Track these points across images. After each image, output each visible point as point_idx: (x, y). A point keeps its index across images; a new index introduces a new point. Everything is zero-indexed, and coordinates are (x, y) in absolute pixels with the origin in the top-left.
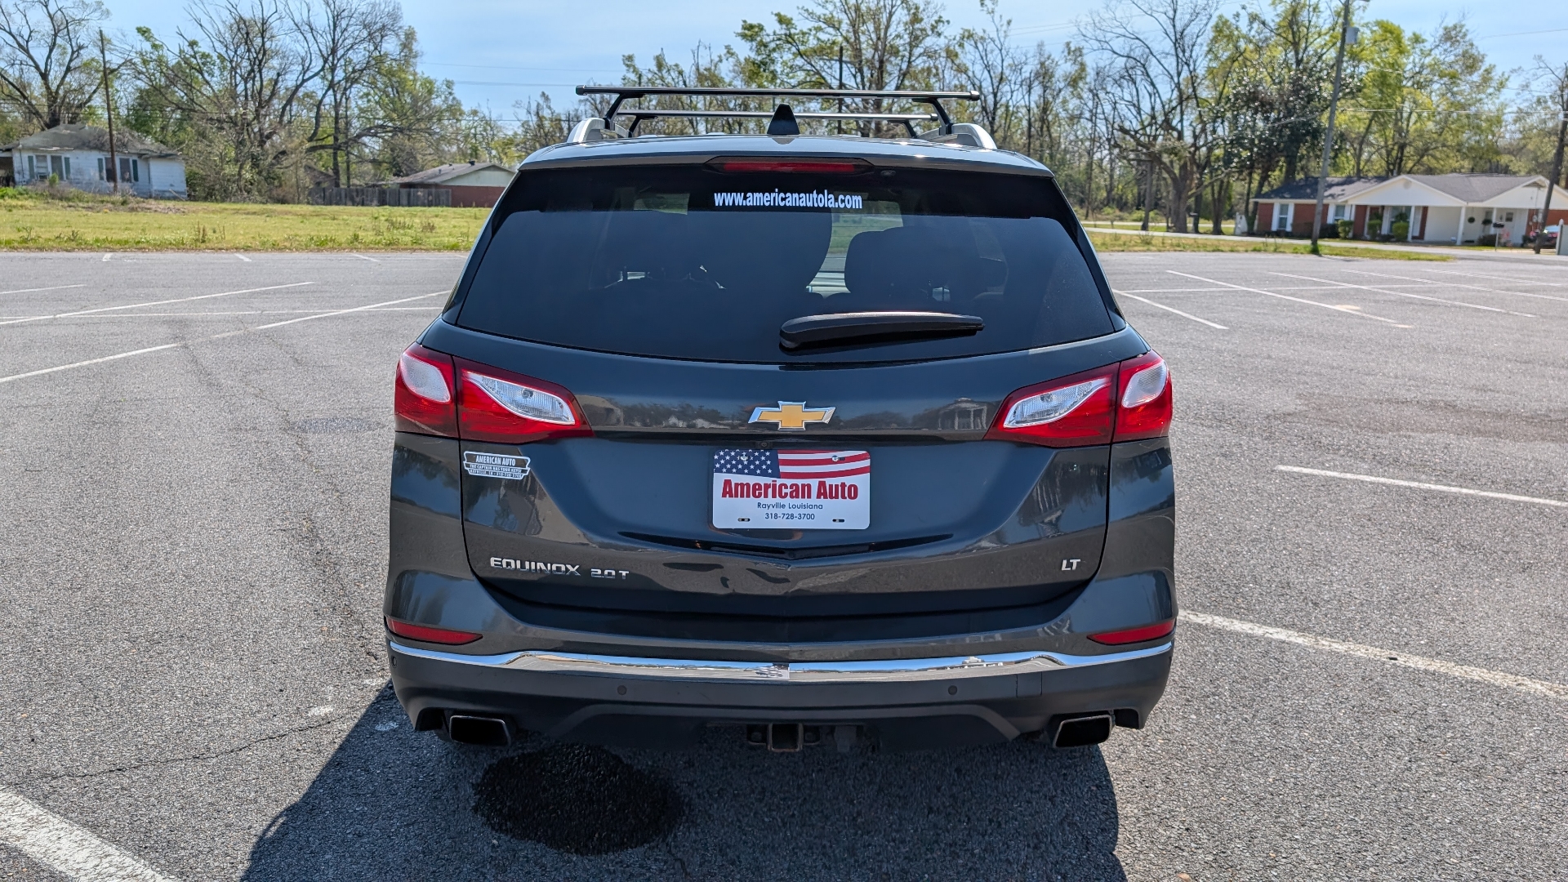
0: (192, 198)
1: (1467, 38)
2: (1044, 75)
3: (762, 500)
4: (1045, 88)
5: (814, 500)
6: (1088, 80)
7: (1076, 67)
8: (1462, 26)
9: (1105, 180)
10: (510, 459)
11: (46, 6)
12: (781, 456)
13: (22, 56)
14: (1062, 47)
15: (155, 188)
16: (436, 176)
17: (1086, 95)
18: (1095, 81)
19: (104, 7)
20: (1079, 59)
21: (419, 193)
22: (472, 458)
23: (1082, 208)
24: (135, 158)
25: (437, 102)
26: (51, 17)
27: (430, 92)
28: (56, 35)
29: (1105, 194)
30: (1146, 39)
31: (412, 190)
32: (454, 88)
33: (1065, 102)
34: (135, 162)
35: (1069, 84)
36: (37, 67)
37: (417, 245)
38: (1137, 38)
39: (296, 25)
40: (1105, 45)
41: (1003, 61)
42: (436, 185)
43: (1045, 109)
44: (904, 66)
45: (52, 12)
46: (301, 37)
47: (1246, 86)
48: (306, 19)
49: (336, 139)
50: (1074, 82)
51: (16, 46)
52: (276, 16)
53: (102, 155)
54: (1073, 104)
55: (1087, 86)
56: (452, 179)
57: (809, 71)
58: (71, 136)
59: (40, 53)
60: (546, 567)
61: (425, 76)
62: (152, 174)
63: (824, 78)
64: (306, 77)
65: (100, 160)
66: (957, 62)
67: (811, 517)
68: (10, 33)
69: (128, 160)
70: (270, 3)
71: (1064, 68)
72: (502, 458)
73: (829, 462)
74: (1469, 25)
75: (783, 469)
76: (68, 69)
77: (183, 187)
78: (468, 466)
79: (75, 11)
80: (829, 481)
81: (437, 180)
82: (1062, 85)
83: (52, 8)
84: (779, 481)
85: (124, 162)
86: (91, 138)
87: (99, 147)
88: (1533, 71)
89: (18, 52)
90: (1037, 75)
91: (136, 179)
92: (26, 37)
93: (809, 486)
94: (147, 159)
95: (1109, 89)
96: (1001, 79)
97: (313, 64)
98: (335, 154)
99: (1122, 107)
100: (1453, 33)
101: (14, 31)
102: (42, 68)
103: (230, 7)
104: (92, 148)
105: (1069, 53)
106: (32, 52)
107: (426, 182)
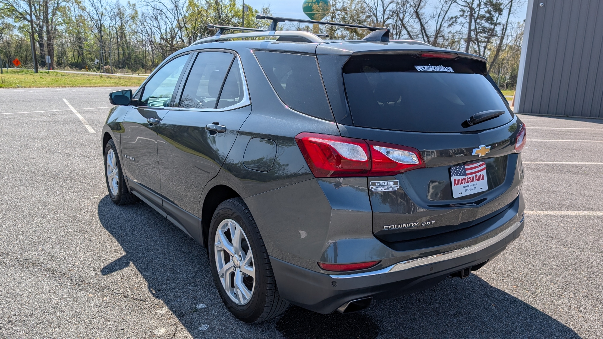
1: (270, 13)
2: (120, 14)
3: (464, 185)
4: (121, 19)
5: (475, 182)
6: (139, 17)
7: (134, 12)
8: (268, 8)
9: (151, 58)
10: (391, 182)
12: (466, 167)
14: (127, 3)
17: (139, 23)
18: (142, 18)
20: (135, 8)
22: (374, 184)
23: (143, 69)
29: (151, 63)
30: (164, 3)
33: (130, 26)
35: (131, 18)
38: (161, 3)
40: (149, 4)
41: (102, 7)
43: (122, 28)
44: (56, 5)
47: (204, 24)
50: (133, 18)
54: (134, 27)
55: (139, 20)
57: (6, 3)
60: (407, 225)
63: (14, 7)
66: (81, 5)
67: (475, 188)
71: (129, 12)
72: (388, 182)
73: (476, 167)
74: (270, 8)
75: (467, 172)
78: (372, 188)
80: (478, 174)
82: (128, 19)
84: (467, 177)
88: (289, 25)
90: (118, 14)
93: (473, 177)
95: (147, 22)
96: (102, 14)
99: (153, 28)
100: (266, 11)
105: (130, 6)
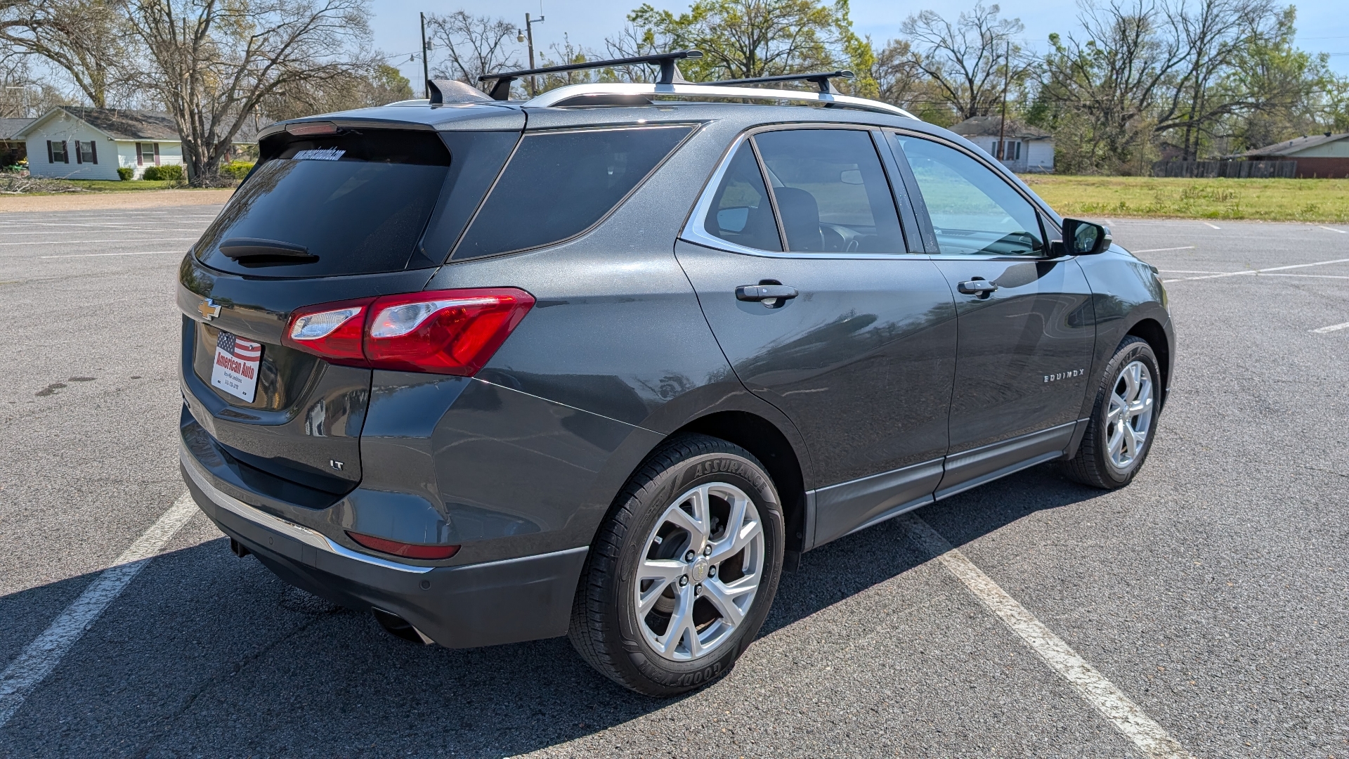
0: (1057, 172)
11: (980, 28)
13: (958, 67)
15: (1029, 164)
16: (1286, 148)
19: (1020, 23)
21: (1261, 165)
24: (1019, 140)
25: (1307, 76)
26: (982, 35)
27: (1301, 67)
28: (983, 49)
31: (1255, 162)
32: (1328, 60)
34: (1019, 144)
36: (967, 74)
37: (1181, 213)
39: (1169, 17)
42: (1283, 157)
45: (983, 32)
46: (1173, 28)
48: (1180, 12)
49: (1191, 118)
51: (955, 59)
52: (1153, 11)
53: (996, 139)
56: (1301, 151)
58: (977, 125)
59: (970, 64)
61: (1300, 51)
62: (1030, 153)
64: (1170, 64)
65: (994, 143)
68: (953, 51)
69: (1014, 143)
70: (1149, 2)
75: (237, 350)
76: (988, 75)
77: (1051, 164)
79: (999, 28)
81: (1284, 153)
83: (984, 29)
84: (233, 359)
85: (1011, 144)
86: (991, 127)
87: (994, 134)
89: (956, 64)
91: (1018, 158)
92: (962, 53)
94: (1028, 142)
97: (1180, 51)
98: (1188, 131)
101: (956, 49)
102: (970, 76)
103: (1113, 9)
104: (990, 134)
106: (965, 63)
107: (1272, 155)
